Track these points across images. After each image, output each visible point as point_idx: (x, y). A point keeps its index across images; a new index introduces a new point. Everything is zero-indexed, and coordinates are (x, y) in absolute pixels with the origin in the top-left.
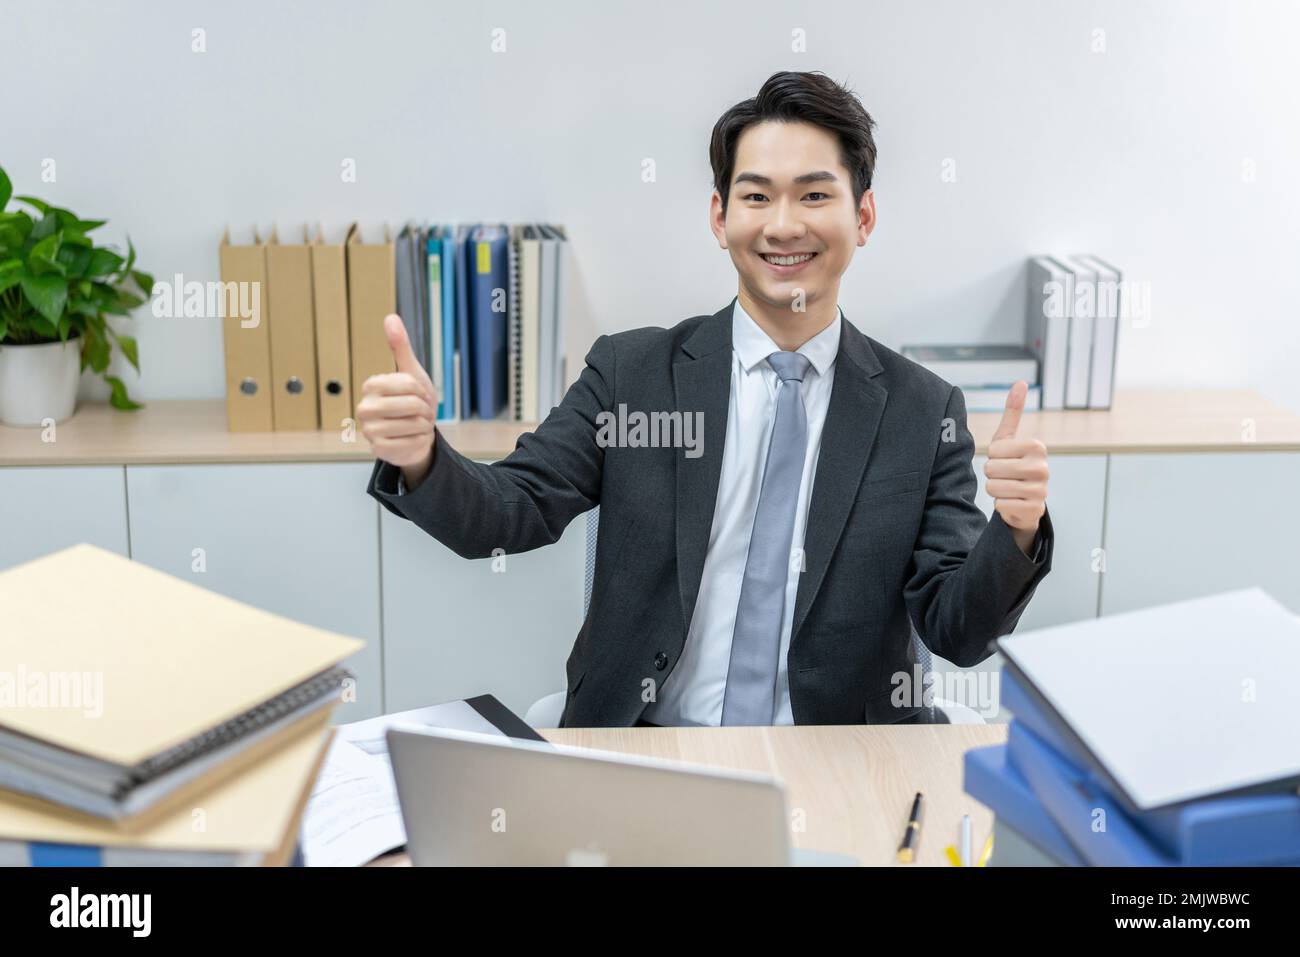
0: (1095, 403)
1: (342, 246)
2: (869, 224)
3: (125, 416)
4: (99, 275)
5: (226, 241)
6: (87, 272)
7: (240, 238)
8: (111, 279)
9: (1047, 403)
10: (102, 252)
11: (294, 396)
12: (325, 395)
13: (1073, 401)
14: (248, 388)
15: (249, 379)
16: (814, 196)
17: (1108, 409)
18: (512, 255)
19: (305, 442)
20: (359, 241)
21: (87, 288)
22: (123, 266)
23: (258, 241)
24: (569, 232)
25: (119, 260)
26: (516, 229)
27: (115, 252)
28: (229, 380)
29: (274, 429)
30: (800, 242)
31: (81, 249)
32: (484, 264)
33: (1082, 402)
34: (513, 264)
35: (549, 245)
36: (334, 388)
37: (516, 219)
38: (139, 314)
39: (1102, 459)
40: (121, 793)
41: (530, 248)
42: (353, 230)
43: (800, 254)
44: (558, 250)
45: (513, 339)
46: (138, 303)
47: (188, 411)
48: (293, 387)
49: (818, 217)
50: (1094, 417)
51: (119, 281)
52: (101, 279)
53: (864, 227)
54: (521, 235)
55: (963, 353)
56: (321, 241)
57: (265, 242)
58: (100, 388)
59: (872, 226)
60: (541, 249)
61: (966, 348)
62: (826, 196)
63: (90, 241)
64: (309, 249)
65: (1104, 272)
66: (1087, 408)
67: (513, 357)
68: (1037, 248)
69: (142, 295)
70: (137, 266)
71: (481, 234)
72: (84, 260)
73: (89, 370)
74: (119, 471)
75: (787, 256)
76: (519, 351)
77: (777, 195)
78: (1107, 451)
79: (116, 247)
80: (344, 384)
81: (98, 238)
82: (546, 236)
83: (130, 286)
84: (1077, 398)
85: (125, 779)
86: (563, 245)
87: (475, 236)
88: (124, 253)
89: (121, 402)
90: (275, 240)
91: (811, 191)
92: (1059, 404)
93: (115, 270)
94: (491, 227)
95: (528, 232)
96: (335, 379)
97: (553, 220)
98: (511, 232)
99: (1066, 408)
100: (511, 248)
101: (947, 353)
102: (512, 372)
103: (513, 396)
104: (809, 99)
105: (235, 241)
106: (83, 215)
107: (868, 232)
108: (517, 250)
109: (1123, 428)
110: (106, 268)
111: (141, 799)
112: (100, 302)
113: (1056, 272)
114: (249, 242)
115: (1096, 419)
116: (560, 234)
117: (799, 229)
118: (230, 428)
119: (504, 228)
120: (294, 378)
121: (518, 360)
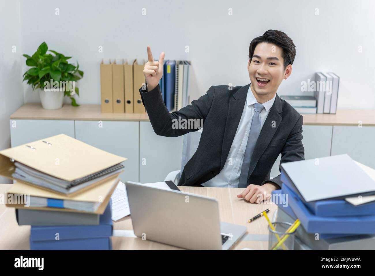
0: (331, 112)
1: (132, 65)
2: (289, 74)
3: (75, 108)
4: (70, 71)
5: (102, 63)
6: (67, 70)
7: (106, 62)
8: (73, 72)
9: (319, 112)
10: (71, 65)
11: (119, 104)
12: (126, 104)
13: (325, 112)
14: (107, 101)
15: (107, 99)
16: (272, 64)
17: (335, 114)
18: (176, 68)
19: (121, 116)
20: (137, 64)
21: (66, 74)
22: (76, 69)
23: (110, 63)
24: (192, 63)
25: (75, 67)
26: (178, 61)
27: (74, 65)
28: (102, 99)
29: (113, 112)
30: (266, 76)
31: (65, 64)
32: (169, 71)
33: (328, 112)
34: (176, 71)
35: (186, 66)
36: (129, 102)
37: (178, 59)
38: (80, 82)
39: (332, 127)
40: (68, 188)
41: (181, 67)
42: (135, 61)
43: (266, 79)
44: (188, 67)
45: (176, 91)
46: (79, 79)
47: (91, 107)
48: (118, 101)
49: (272, 70)
50: (331, 116)
51: (75, 73)
52: (70, 72)
53: (287, 74)
54: (179, 63)
55: (297, 98)
56: (127, 63)
57: (112, 63)
58: (69, 101)
59: (290, 74)
60: (184, 67)
61: (297, 96)
62: (275, 64)
63: (67, 62)
64: (124, 66)
65: (335, 77)
66: (329, 113)
67: (176, 95)
68: (317, 70)
69: (80, 76)
70: (80, 69)
71: (169, 63)
72: (66, 67)
73: (66, 96)
74: (73, 122)
75: (262, 79)
76: (177, 94)
77: (262, 62)
78: (333, 125)
79: (74, 64)
80: (132, 101)
81: (69, 61)
82: (185, 64)
83: (77, 74)
84: (327, 111)
85: (69, 185)
86: (190, 66)
87: (167, 63)
88: (76, 65)
89: (74, 104)
90: (115, 63)
91: (271, 62)
92: (322, 112)
93: (73, 70)
94: (171, 61)
95: (181, 63)
96: (129, 100)
97: (188, 59)
98: (177, 62)
99: (324, 113)
100: (176, 66)
101: (292, 98)
102: (175, 99)
103: (175, 106)
104: (275, 38)
105: (105, 63)
106: (66, 55)
107: (288, 76)
108: (178, 67)
109: (338, 119)
110: (71, 69)
111: (73, 190)
112: (69, 78)
113: (322, 77)
114: (108, 63)
115: (332, 116)
116: (189, 63)
117: (266, 72)
118: (102, 111)
119: (175, 61)
120: (119, 99)
121: (177, 96)
